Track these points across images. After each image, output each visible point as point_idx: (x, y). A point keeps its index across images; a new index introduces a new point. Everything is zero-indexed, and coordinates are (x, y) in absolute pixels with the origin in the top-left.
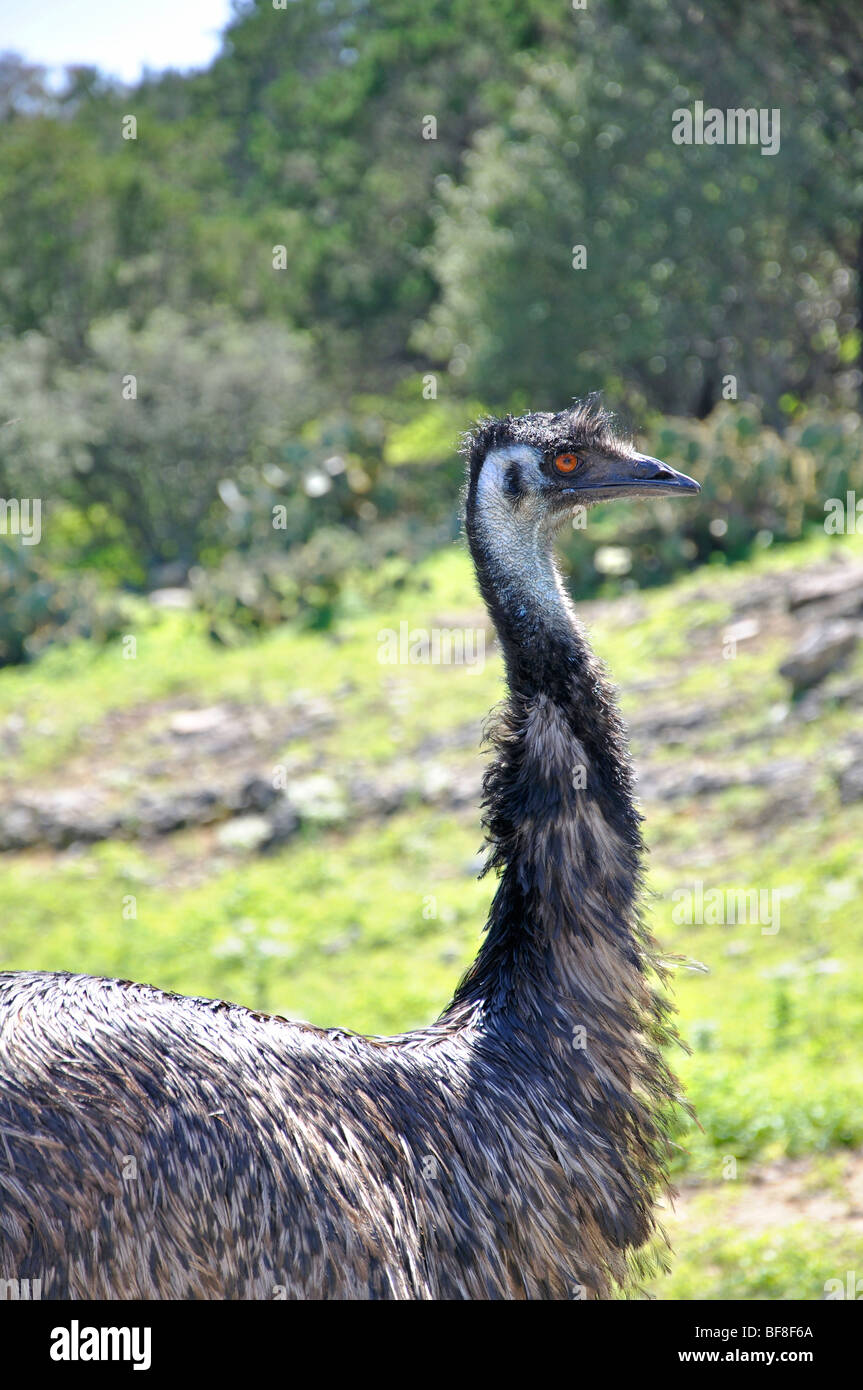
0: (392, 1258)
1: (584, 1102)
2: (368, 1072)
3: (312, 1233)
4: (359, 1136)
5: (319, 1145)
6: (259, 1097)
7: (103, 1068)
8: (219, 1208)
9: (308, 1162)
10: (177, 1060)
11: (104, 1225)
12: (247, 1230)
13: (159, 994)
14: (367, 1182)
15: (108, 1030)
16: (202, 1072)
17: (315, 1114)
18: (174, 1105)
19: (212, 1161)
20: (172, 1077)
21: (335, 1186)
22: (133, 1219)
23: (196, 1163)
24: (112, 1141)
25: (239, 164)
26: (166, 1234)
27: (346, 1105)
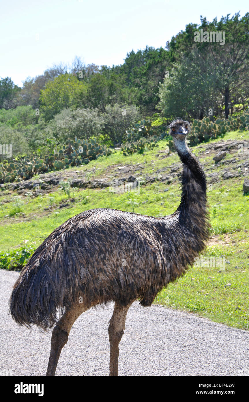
0: (158, 253)
1: (192, 229)
2: (155, 223)
3: (144, 249)
4: (153, 233)
5: (145, 235)
6: (136, 228)
7: (111, 224)
8: (129, 245)
9: (143, 238)
10: (123, 222)
11: (111, 248)
12: (134, 248)
13: (121, 212)
14: (154, 241)
15: (112, 217)
16: (127, 224)
17: (145, 230)
18: (122, 229)
19: (128, 238)
20: (122, 225)
21: (148, 242)
22: (116, 247)
23: (125, 238)
24: (112, 235)
25: (128, 80)
26: (121, 249)
27: (151, 229)
